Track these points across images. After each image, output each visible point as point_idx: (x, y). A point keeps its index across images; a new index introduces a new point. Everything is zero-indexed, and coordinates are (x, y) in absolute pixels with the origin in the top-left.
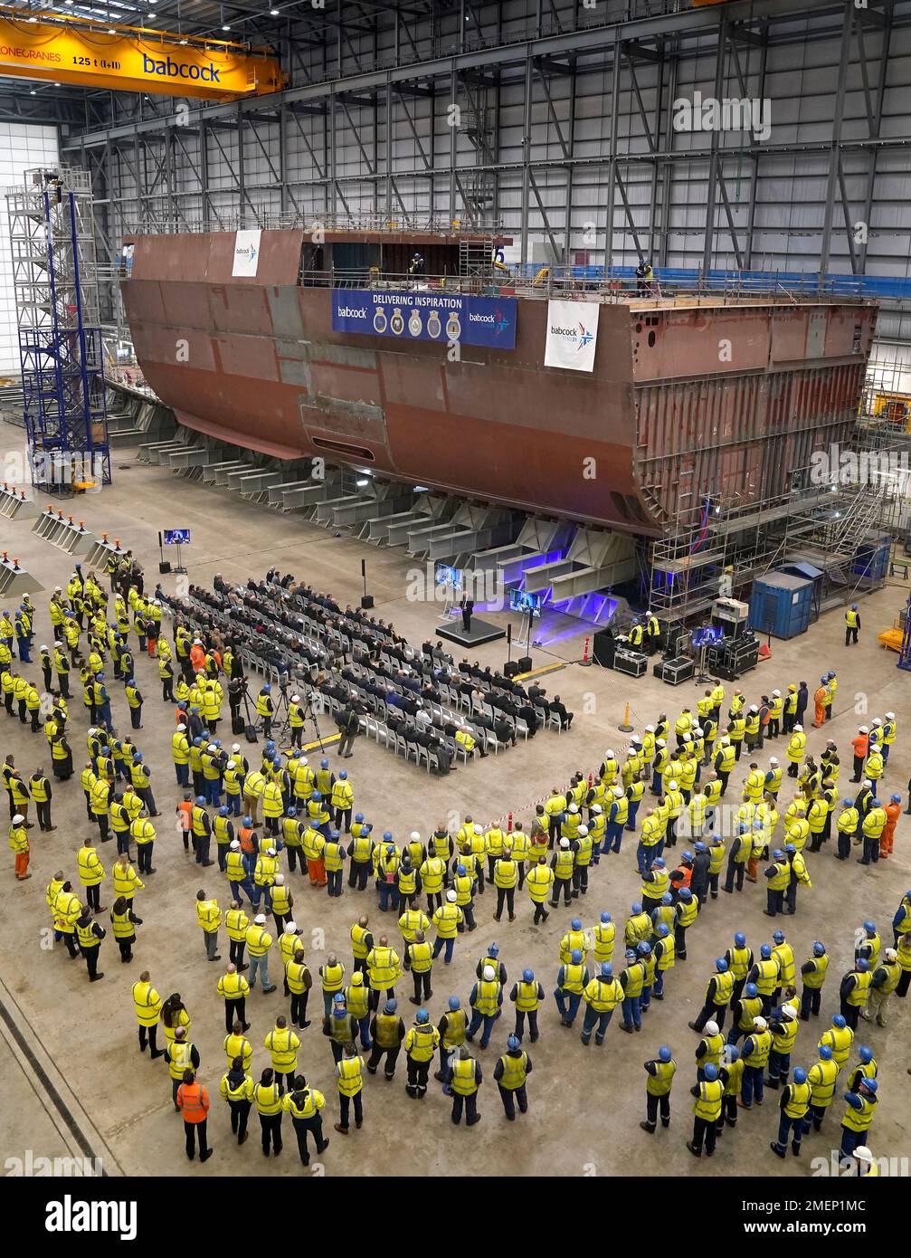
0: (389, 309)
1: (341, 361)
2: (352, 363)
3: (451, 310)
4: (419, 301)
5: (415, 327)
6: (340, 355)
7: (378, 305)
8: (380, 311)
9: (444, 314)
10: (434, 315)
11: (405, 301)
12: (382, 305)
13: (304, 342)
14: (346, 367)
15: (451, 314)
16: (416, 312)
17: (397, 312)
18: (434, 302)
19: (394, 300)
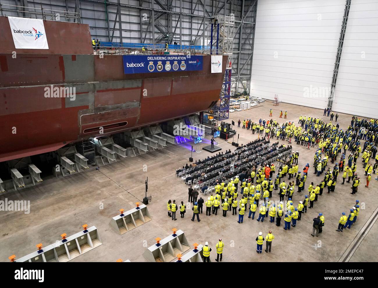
0: (155, 62)
1: (120, 87)
2: (126, 87)
3: (182, 60)
4: (169, 58)
5: (168, 67)
6: (119, 85)
7: (150, 61)
8: (151, 63)
9: (179, 62)
10: (176, 63)
11: (164, 58)
12: (152, 61)
13: (92, 82)
14: (123, 89)
15: (182, 62)
16: (168, 62)
17: (160, 63)
18: (176, 58)
19: (158, 58)
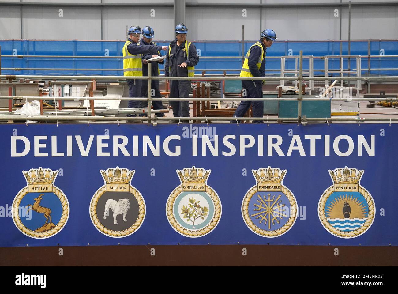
19: (100, 145)
